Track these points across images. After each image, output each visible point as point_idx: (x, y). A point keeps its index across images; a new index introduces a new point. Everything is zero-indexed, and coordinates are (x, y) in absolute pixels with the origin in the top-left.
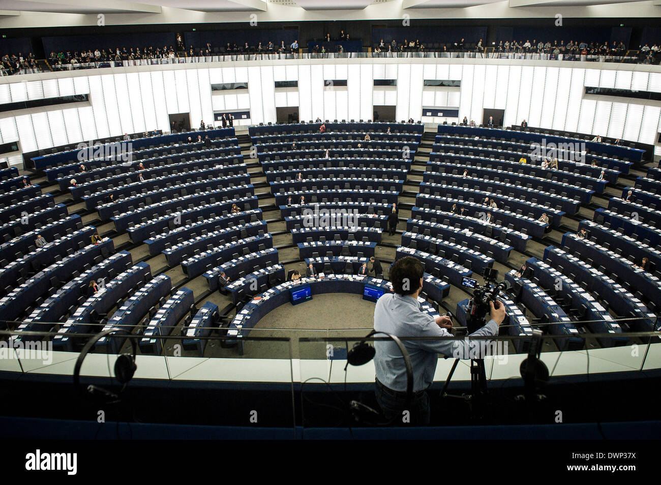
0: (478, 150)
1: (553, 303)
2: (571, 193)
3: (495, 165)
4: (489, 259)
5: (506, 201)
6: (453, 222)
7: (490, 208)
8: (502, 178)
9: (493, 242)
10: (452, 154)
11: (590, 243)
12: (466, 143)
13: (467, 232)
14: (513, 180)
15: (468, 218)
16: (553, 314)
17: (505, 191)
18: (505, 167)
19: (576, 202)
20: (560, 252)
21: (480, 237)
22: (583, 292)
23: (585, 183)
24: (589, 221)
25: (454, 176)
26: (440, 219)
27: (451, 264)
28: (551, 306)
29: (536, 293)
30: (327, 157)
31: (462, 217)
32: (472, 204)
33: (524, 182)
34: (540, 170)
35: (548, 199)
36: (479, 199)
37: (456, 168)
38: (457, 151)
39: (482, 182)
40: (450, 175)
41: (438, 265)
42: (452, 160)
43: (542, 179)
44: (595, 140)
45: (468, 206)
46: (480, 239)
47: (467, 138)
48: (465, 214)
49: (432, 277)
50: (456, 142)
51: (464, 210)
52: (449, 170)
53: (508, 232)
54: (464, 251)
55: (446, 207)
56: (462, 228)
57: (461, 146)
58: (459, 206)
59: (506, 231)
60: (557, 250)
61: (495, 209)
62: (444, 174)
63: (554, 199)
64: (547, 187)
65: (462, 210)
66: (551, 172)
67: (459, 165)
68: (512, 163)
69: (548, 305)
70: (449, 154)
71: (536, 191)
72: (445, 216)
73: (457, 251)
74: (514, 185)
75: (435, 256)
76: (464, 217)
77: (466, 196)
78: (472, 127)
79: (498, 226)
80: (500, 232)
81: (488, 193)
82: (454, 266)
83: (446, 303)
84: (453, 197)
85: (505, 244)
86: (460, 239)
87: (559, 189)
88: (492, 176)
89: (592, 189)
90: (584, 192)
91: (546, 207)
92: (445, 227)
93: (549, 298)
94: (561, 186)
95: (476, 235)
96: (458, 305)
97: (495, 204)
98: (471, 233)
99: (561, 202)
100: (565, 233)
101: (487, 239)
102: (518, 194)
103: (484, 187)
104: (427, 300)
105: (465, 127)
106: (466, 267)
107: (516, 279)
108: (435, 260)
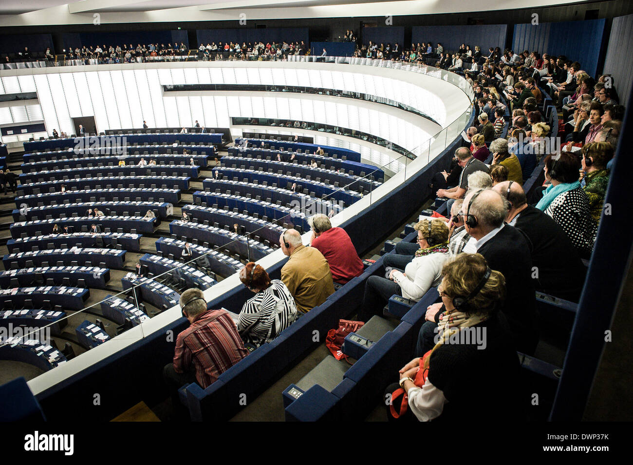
0: (74, 161)
1: (170, 291)
2: (170, 184)
3: (94, 173)
4: (103, 270)
5: (111, 207)
6: (58, 244)
7: (96, 218)
8: (103, 184)
9: (105, 251)
10: (45, 171)
11: (193, 225)
12: (59, 156)
13: (76, 250)
14: (115, 184)
15: (76, 234)
16: (171, 302)
17: (109, 197)
18: (105, 173)
19: (175, 191)
20: (169, 241)
21: (90, 251)
22: (194, 271)
23: (180, 172)
24: (189, 205)
25: (52, 194)
26: (43, 245)
27: (63, 290)
28: (168, 295)
29: (153, 288)
31: (68, 236)
32: (77, 219)
33: (126, 184)
34: (139, 168)
35: (151, 194)
36: (82, 211)
37: (52, 185)
38: (50, 167)
39: (84, 194)
40: (47, 194)
41: (48, 296)
42: (46, 177)
43: (143, 177)
44: (182, 132)
45: (73, 222)
46: (90, 253)
47: (60, 152)
48: (71, 231)
49: (43, 311)
50: (48, 157)
52: (44, 189)
53: (118, 237)
54: (76, 270)
55: (47, 229)
56: (69, 247)
57: (55, 161)
58: (62, 225)
59: (116, 237)
60: (167, 240)
61: (102, 218)
62: (40, 195)
63: (156, 193)
64: (148, 183)
65: (66, 228)
66: (149, 168)
67: (55, 182)
68: (111, 167)
69: (165, 294)
70: (42, 172)
71: (139, 189)
72: (47, 240)
73: (68, 274)
74: (117, 189)
75: (43, 288)
76: (70, 235)
77: (69, 212)
78: (63, 139)
79: (108, 234)
80: (111, 239)
81: (92, 204)
82: (67, 291)
83: (67, 333)
84: (55, 217)
85: (118, 249)
86: (68, 260)
87: (159, 184)
88: (92, 185)
89: (188, 176)
90: (181, 180)
91: (151, 203)
92: (50, 252)
93: (166, 288)
94: (160, 180)
95: (86, 250)
96: (76, 331)
97: (100, 212)
98: (80, 249)
99: (162, 194)
100: (171, 221)
101: (97, 250)
102: (121, 196)
103: (86, 198)
105: (55, 140)
106: (79, 287)
107: (132, 281)
108: (44, 291)
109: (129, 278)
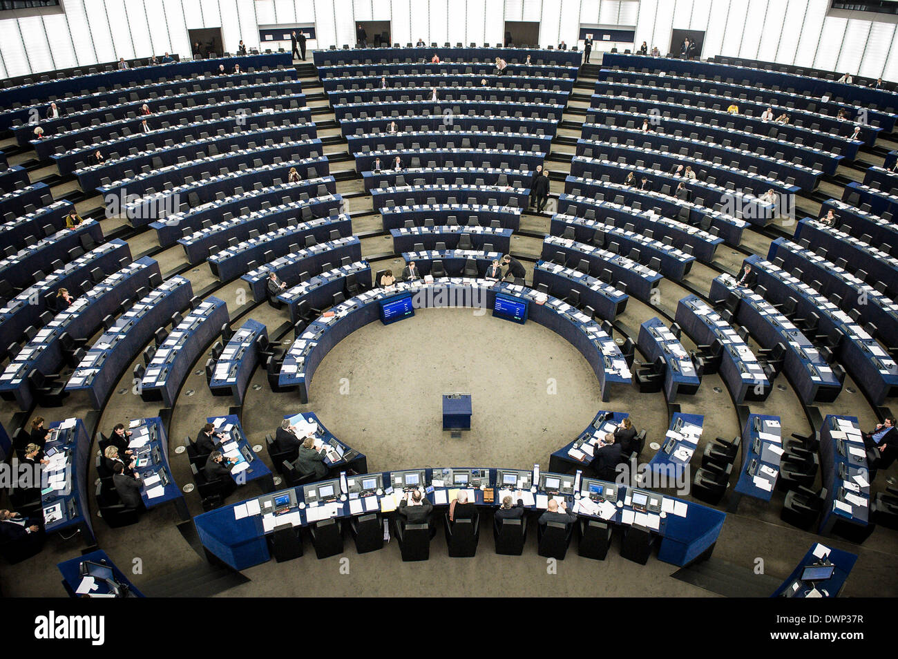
0: (665, 92)
1: (789, 326)
2: (809, 159)
3: (691, 115)
4: (687, 256)
5: (709, 169)
6: (629, 199)
7: (685, 179)
8: (702, 133)
9: (692, 230)
10: (625, 97)
11: (841, 235)
12: (646, 81)
13: (652, 215)
14: (719, 137)
16: (791, 343)
17: (708, 154)
18: (707, 118)
19: (816, 172)
20: (796, 248)
21: (672, 223)
22: (835, 310)
23: (829, 144)
24: (837, 202)
25: (629, 130)
26: (610, 195)
27: (628, 264)
28: (787, 330)
29: (762, 310)
30: (434, 99)
31: (643, 192)
32: (658, 173)
33: (736, 141)
34: (759, 123)
35: (774, 166)
36: (667, 165)
37: (632, 118)
38: (632, 92)
39: (672, 141)
40: (623, 128)
41: (609, 265)
42: (626, 106)
43: (763, 138)
44: (842, 80)
45: (651, 176)
46: (671, 226)
47: (647, 74)
48: (648, 187)
49: (600, 282)
50: (632, 79)
51: (647, 182)
52: (620, 121)
53: (714, 216)
54: (649, 243)
55: (618, 176)
56: (644, 209)
57: (639, 86)
59: (711, 214)
60: (791, 244)
61: (694, 181)
62: (614, 128)
63: (782, 167)
64: (771, 149)
65: (644, 182)
66: (776, 126)
67: (636, 114)
68: (717, 112)
69: (783, 328)
70: (620, 97)
71: (754, 154)
72: (615, 190)
73: (638, 245)
74: (720, 146)
75: (604, 251)
76: (646, 192)
77: (649, 161)
78: (655, 58)
79: (698, 207)
80: (703, 215)
81: (682, 157)
82: (633, 267)
83: (621, 323)
84: (628, 162)
85: (710, 234)
86: (641, 225)
87: (789, 154)
88: (687, 131)
89: (841, 154)
90: (828, 158)
91: (771, 179)
92: (617, 207)
93: (783, 318)
94: (792, 148)
95: (665, 220)
96: (642, 326)
97: (693, 174)
98: (658, 216)
99: (793, 172)
100: (802, 218)
101: (682, 226)
102: (727, 158)
103: (675, 147)
104: (593, 318)
105: (644, 56)
106: (651, 268)
107: (730, 288)
108: (604, 257)
109: (726, 281)
